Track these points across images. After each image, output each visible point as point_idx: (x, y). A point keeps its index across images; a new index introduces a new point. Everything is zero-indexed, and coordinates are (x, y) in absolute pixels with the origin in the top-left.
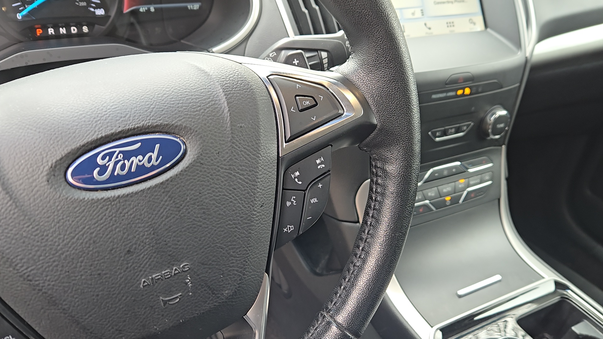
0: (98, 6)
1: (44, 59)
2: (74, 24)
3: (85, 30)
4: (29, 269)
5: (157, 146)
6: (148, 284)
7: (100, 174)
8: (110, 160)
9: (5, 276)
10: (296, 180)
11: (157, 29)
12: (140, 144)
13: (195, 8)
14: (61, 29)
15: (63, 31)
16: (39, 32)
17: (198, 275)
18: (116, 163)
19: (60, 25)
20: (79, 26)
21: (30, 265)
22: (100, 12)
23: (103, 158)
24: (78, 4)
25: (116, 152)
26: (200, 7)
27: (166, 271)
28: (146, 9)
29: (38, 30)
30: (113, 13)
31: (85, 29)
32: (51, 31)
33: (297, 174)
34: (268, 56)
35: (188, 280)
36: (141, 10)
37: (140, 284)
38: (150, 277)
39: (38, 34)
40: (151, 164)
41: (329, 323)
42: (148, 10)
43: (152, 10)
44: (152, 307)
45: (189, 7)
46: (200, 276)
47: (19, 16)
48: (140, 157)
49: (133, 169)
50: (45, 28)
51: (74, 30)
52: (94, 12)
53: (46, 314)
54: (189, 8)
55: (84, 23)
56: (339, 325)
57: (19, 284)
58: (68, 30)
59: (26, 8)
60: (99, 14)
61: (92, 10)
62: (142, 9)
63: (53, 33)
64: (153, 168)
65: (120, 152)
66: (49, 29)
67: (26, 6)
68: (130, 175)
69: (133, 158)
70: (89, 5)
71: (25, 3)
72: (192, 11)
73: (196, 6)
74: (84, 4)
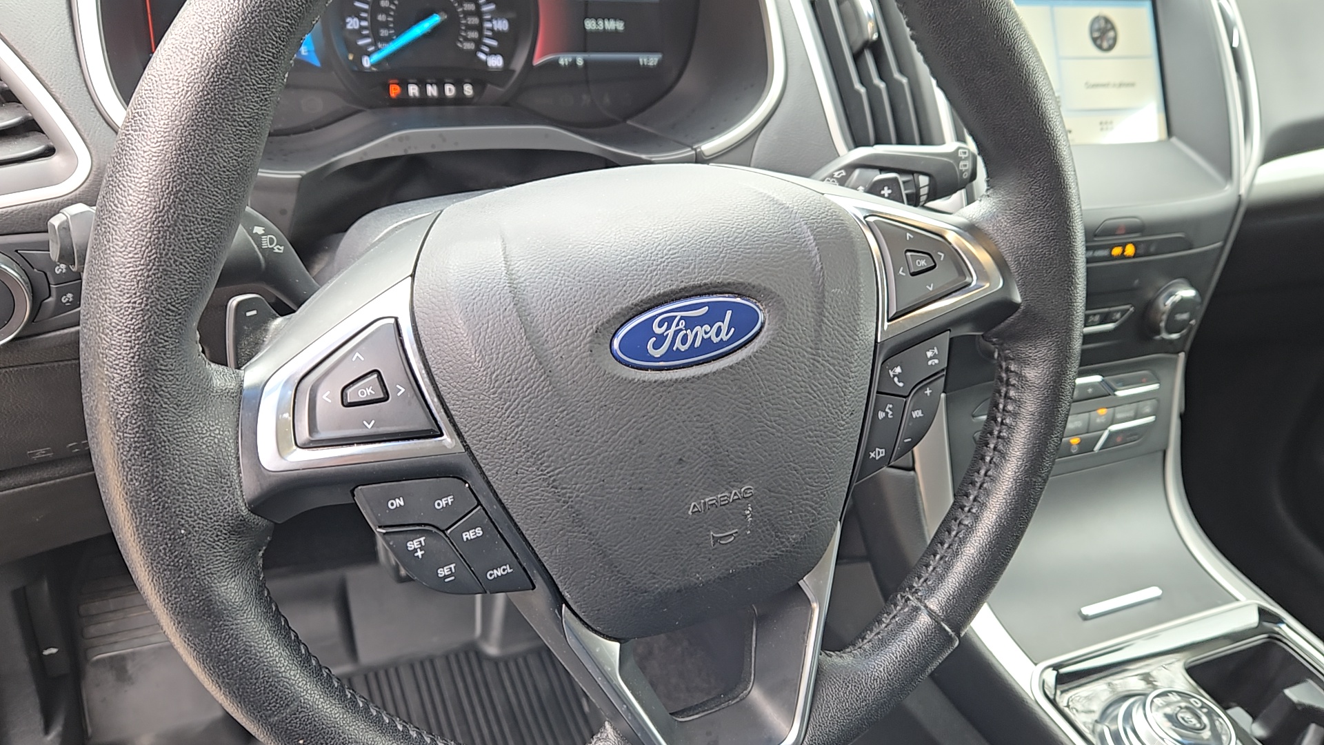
0: (493, 52)
2: (452, 80)
3: (469, 92)
4: (557, 472)
5: (729, 313)
6: (699, 511)
7: (656, 346)
8: (669, 328)
9: (524, 478)
10: (896, 379)
11: (585, 97)
12: (707, 308)
13: (651, 64)
14: (429, 87)
15: (432, 90)
16: (395, 91)
17: (762, 506)
18: (676, 333)
19: (429, 81)
20: (459, 85)
21: (559, 466)
22: (496, 62)
23: (660, 326)
24: (461, 46)
25: (676, 317)
26: (660, 63)
27: (723, 495)
28: (570, 60)
29: (392, 87)
30: (518, 64)
31: (468, 90)
32: (413, 90)
33: (898, 370)
34: (832, 176)
35: (748, 512)
36: (562, 62)
37: (689, 509)
38: (702, 501)
39: (393, 95)
40: (719, 338)
41: (916, 609)
42: (574, 63)
43: (580, 62)
44: (698, 544)
45: (641, 60)
46: (764, 508)
47: (367, 62)
48: (707, 327)
49: (697, 344)
50: (403, 85)
51: (450, 90)
52: (486, 63)
53: (566, 538)
54: (641, 63)
55: (467, 79)
56: (931, 613)
57: (539, 491)
58: (441, 89)
59: (379, 50)
60: (494, 65)
61: (483, 57)
62: (564, 60)
63: (417, 94)
64: (722, 344)
65: (682, 318)
66: (411, 87)
67: (380, 45)
68: (692, 351)
69: (698, 328)
70: (478, 49)
71: (378, 40)
72: (646, 68)
73: (651, 60)
74: (469, 46)
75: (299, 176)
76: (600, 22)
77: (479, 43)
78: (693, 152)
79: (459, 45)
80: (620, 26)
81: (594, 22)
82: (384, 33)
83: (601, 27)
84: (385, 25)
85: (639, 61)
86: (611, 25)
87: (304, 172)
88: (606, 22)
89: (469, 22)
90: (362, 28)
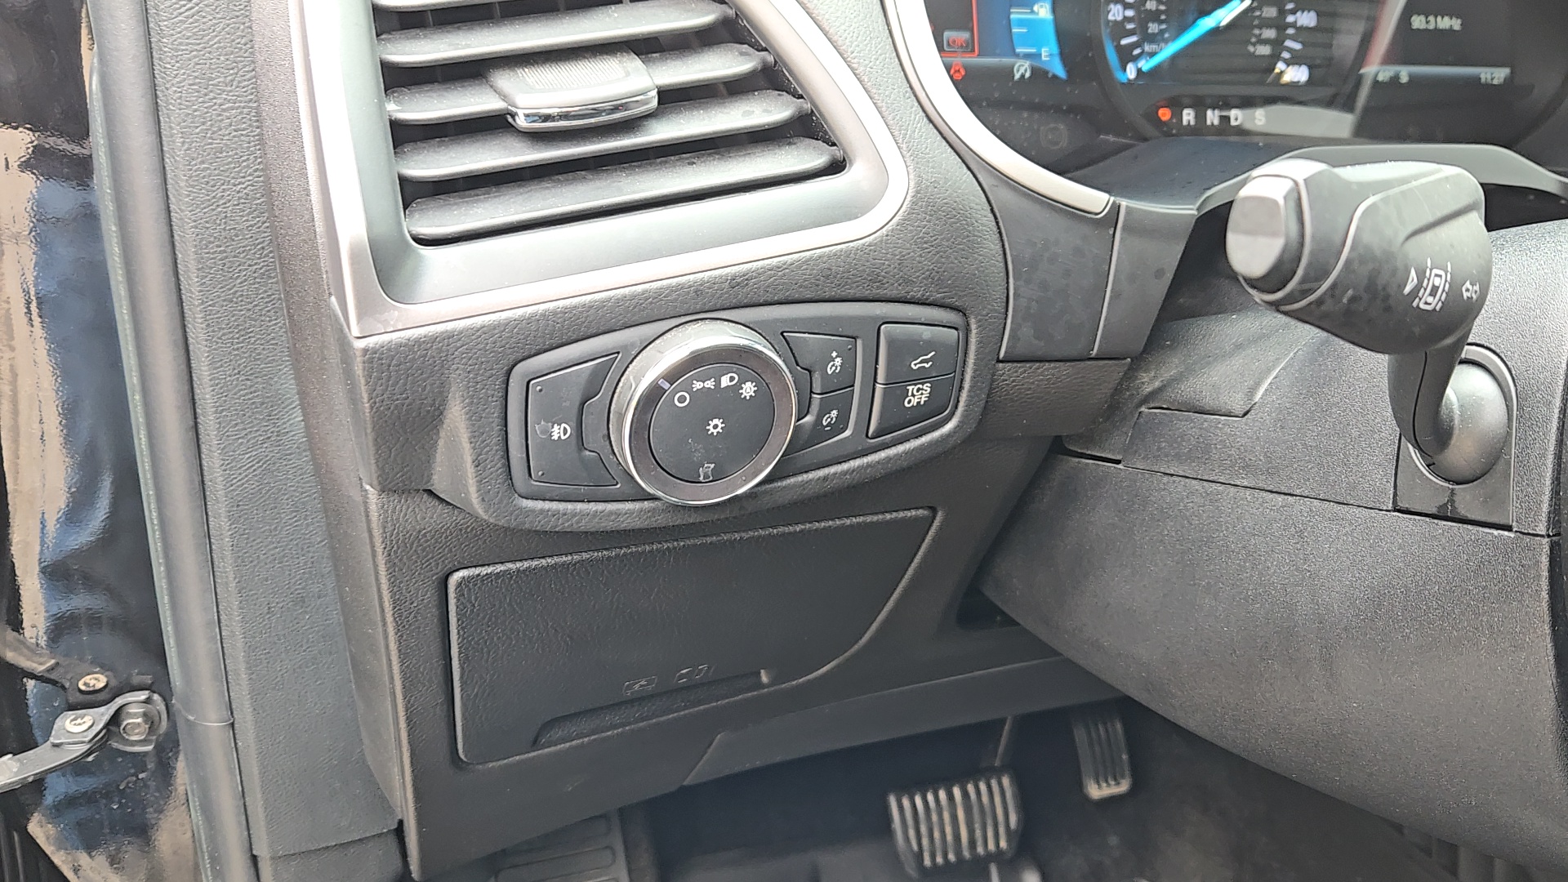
0: (1295, 61)
2: (1239, 102)
3: (1260, 120)
13: (1495, 82)
14: (1210, 113)
15: (1213, 117)
16: (1165, 116)
20: (1247, 108)
22: (1298, 75)
24: (1253, 50)
26: (1509, 81)
28: (1392, 74)
29: (1161, 111)
31: (1260, 117)
32: (1188, 116)
36: (1381, 77)
42: (1395, 79)
43: (1404, 79)
45: (1483, 77)
47: (1132, 72)
50: (1176, 105)
52: (1286, 74)
54: (1483, 80)
55: (1258, 102)
60: (1293, 78)
61: (1281, 66)
62: (1384, 75)
63: (1192, 123)
66: (1186, 112)
67: (1148, 47)
70: (1275, 57)
71: (1146, 38)
72: (1489, 87)
73: (1497, 75)
74: (1264, 50)
76: (1431, 18)
77: (1277, 44)
79: (1251, 49)
80: (1456, 24)
81: (1422, 18)
82: (1153, 28)
83: (1431, 26)
84: (1155, 16)
85: (1480, 79)
86: (1445, 23)
88: (1439, 18)
89: (1264, 15)
90: (1126, 19)
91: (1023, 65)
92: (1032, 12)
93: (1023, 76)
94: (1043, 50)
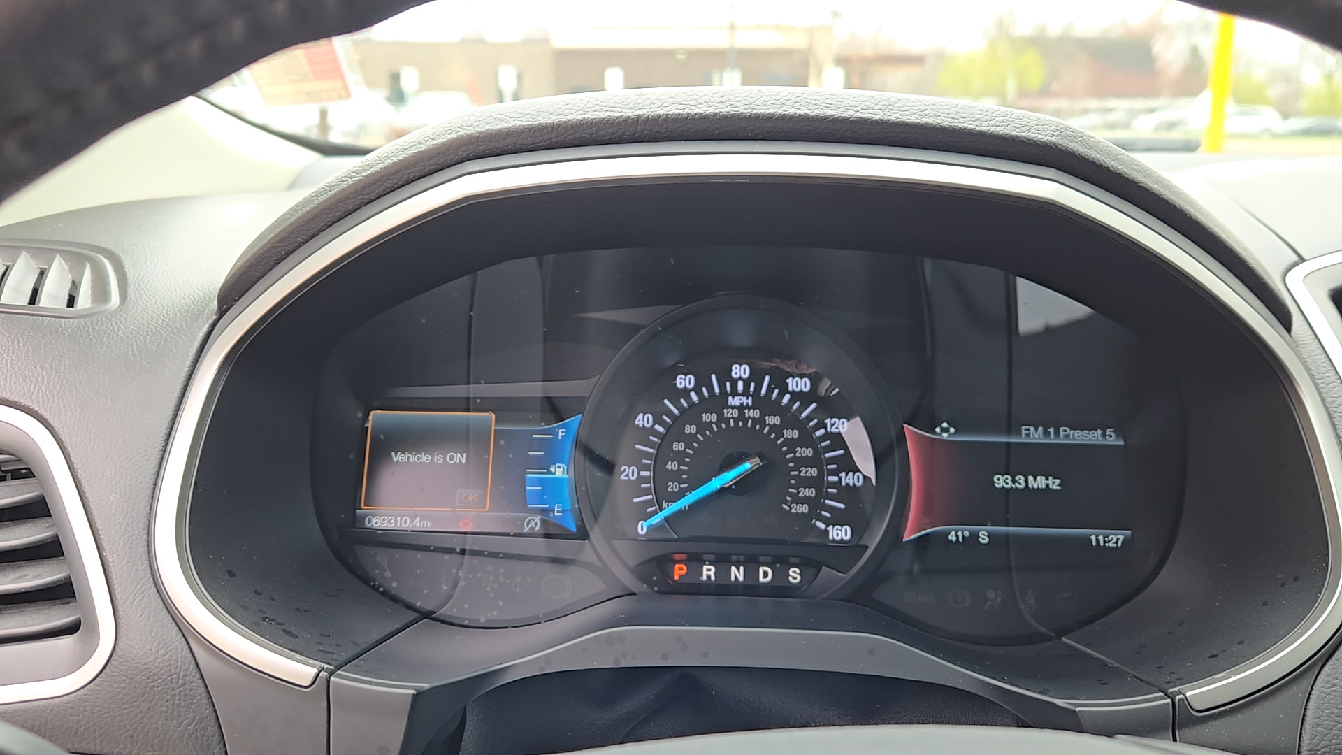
0: (837, 519)
1: (665, 656)
2: (768, 559)
3: (795, 578)
11: (991, 594)
13: (1111, 545)
14: (734, 569)
15: (737, 574)
16: (680, 571)
19: (734, 558)
20: (780, 566)
22: (841, 533)
24: (787, 508)
26: (1126, 542)
28: (967, 534)
29: (677, 566)
30: (874, 540)
31: (794, 575)
32: (708, 571)
36: (952, 537)
39: (677, 578)
42: (973, 539)
43: (984, 539)
45: (1093, 539)
47: (642, 528)
50: (696, 560)
51: (765, 575)
52: (825, 533)
54: (1094, 544)
55: (794, 560)
58: (751, 574)
59: (661, 510)
60: (837, 538)
61: (822, 526)
62: (957, 534)
63: (713, 578)
66: (705, 567)
67: (664, 505)
70: (814, 514)
71: (662, 498)
72: (1103, 550)
73: (1116, 538)
74: (803, 509)
75: (413, 692)
76: (1021, 478)
77: (815, 505)
78: (1169, 701)
80: (1054, 484)
81: (1008, 477)
82: (673, 487)
83: (1020, 486)
84: (675, 475)
85: (1089, 540)
86: (1039, 482)
87: (426, 686)
88: (1031, 478)
89: (802, 474)
90: (641, 479)
91: (534, 520)
92: (549, 472)
93: (532, 528)
94: (556, 506)
